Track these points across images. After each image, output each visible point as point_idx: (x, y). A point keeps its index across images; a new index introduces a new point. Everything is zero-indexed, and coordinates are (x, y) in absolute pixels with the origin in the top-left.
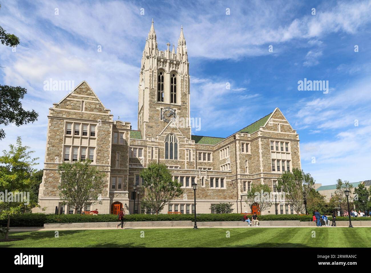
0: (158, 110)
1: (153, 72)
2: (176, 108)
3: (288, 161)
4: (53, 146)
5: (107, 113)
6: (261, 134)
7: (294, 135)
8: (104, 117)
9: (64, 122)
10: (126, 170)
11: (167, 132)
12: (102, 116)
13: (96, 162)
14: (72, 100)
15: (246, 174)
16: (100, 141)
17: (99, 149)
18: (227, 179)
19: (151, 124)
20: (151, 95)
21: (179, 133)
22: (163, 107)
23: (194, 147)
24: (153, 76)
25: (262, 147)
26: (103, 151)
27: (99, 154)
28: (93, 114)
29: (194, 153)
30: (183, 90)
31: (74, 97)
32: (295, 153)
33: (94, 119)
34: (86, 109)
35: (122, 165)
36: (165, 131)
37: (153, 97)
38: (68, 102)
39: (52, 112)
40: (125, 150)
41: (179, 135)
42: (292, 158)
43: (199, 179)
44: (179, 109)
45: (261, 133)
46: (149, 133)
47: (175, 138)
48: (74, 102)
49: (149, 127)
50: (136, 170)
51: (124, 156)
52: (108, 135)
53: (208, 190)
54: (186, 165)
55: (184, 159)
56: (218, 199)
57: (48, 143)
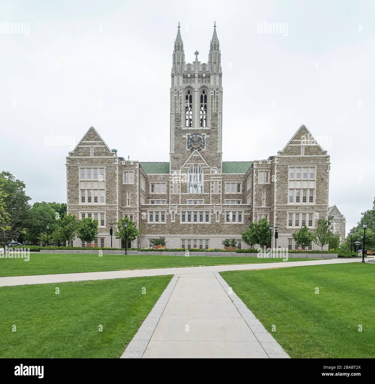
0: (184, 138)
1: (178, 93)
2: (204, 133)
3: (312, 190)
4: (72, 191)
5: (113, 156)
6: (277, 161)
7: (323, 157)
8: (110, 160)
9: (78, 169)
10: (136, 208)
11: (190, 164)
12: (109, 160)
13: (106, 202)
14: (83, 147)
15: (262, 207)
16: (108, 183)
17: (108, 191)
18: (245, 213)
19: (176, 155)
20: (177, 121)
21: (204, 164)
22: (190, 134)
23: (221, 177)
24: (178, 98)
25: (278, 176)
26: (111, 192)
27: (108, 195)
28: (101, 158)
29: (220, 185)
30: (213, 109)
31: (84, 144)
32: (322, 179)
33: (102, 163)
34: (95, 154)
35: (132, 203)
36: (189, 163)
37: (178, 124)
38: (80, 150)
39: (68, 160)
40: (134, 189)
41: (203, 166)
42: (317, 186)
43: (213, 214)
44: (208, 134)
45: (278, 159)
46: (175, 165)
47: (200, 169)
48: (85, 149)
49: (174, 158)
50: (149, 208)
51: (134, 195)
52: (114, 177)
53: (223, 225)
54: (211, 198)
55: (210, 192)
56: (234, 234)
57: (68, 189)
